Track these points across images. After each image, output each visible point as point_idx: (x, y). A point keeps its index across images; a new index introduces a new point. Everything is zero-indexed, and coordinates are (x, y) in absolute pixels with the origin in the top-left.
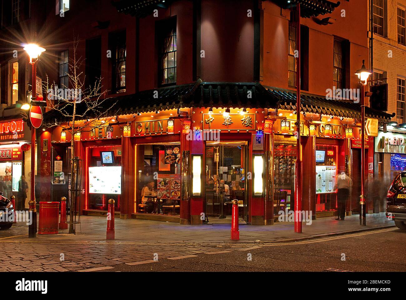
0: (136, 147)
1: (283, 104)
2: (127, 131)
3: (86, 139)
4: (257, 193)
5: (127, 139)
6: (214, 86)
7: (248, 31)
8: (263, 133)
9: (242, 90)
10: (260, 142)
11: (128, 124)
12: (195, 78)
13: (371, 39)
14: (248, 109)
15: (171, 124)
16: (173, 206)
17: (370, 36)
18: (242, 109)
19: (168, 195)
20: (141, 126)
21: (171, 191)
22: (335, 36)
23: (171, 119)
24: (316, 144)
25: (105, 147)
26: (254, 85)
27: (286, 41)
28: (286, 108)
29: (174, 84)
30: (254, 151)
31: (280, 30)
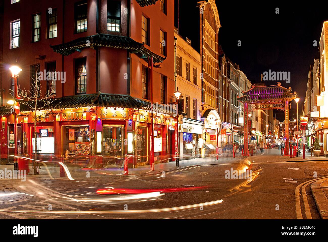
0: (62, 127)
1: (143, 106)
2: (58, 118)
3: (31, 122)
4: (129, 152)
5: (57, 123)
6: (108, 96)
7: (124, 68)
8: (132, 121)
9: (122, 98)
10: (130, 126)
11: (58, 114)
12: (97, 91)
13: (176, 76)
14: (125, 109)
15: (85, 115)
18: (122, 108)
19: (82, 153)
20: (66, 116)
21: (84, 151)
22: (161, 74)
24: (154, 127)
25: (42, 126)
26: (127, 96)
27: (141, 75)
28: (144, 109)
29: (85, 93)
30: (127, 130)
31: (139, 69)
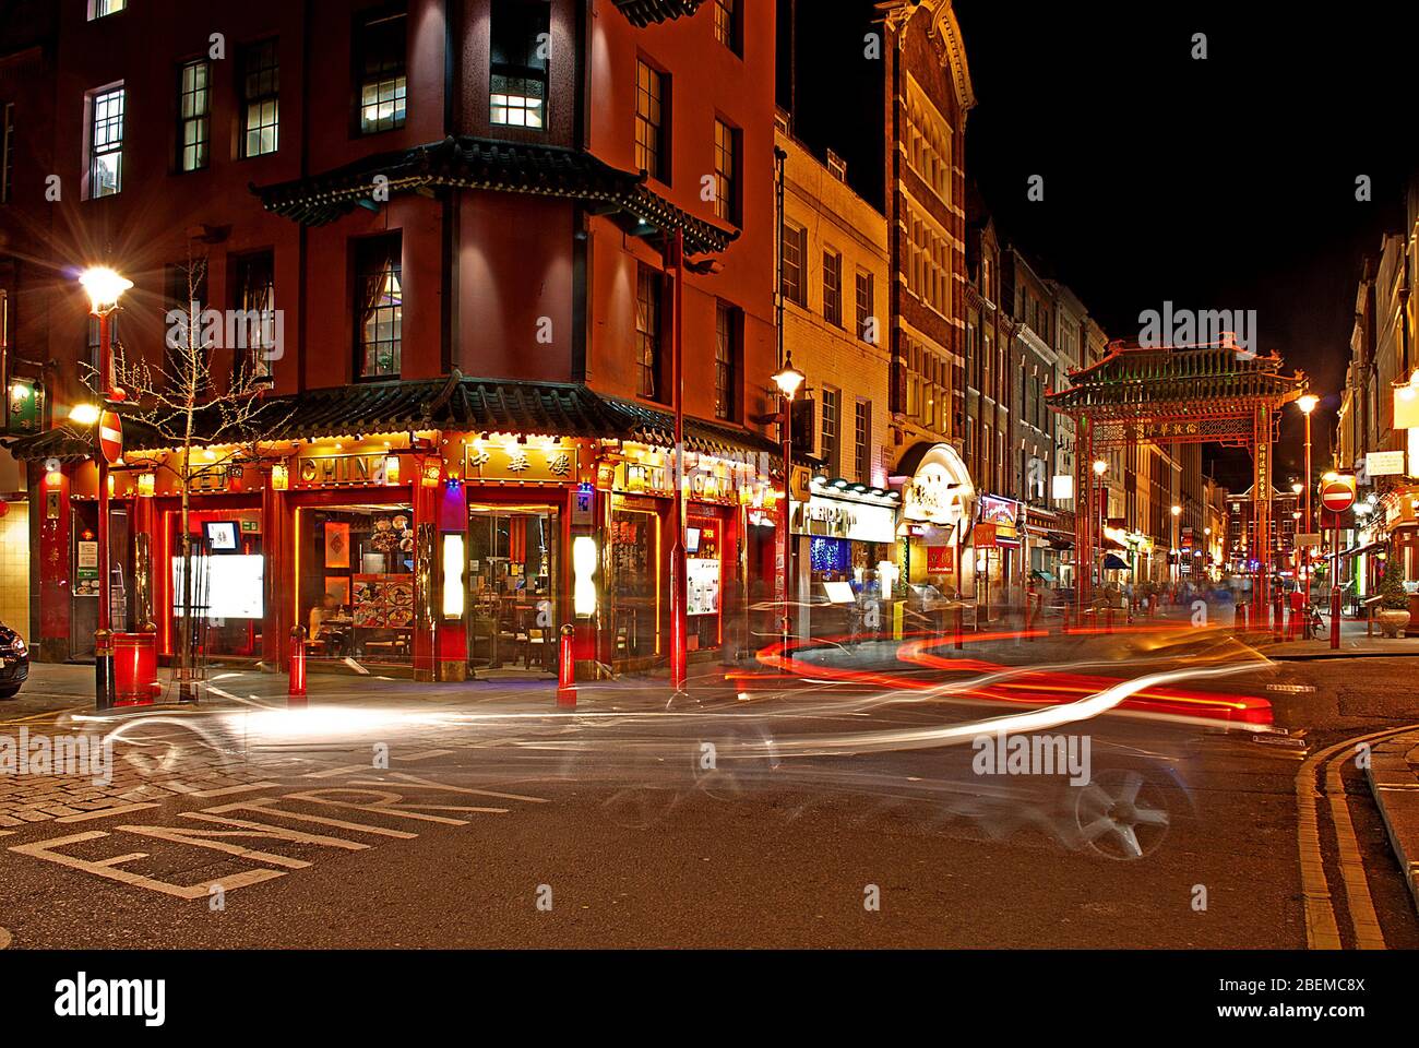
0: (297, 513)
1: (640, 431)
2: (280, 476)
3: (166, 493)
4: (579, 615)
5: (277, 495)
6: (490, 387)
7: (560, 275)
8: (593, 489)
9: (549, 398)
10: (585, 509)
11: (283, 463)
12: (447, 367)
13: (781, 308)
14: (563, 439)
15: (393, 466)
16: (390, 643)
17: (778, 303)
18: (553, 438)
19: (381, 619)
20: (313, 467)
21: (389, 610)
22: (719, 299)
23: (392, 453)
24: (688, 514)
25: (216, 511)
26: (573, 390)
27: (634, 303)
28: (644, 441)
29: (397, 377)
30: (574, 527)
31: (622, 278)
